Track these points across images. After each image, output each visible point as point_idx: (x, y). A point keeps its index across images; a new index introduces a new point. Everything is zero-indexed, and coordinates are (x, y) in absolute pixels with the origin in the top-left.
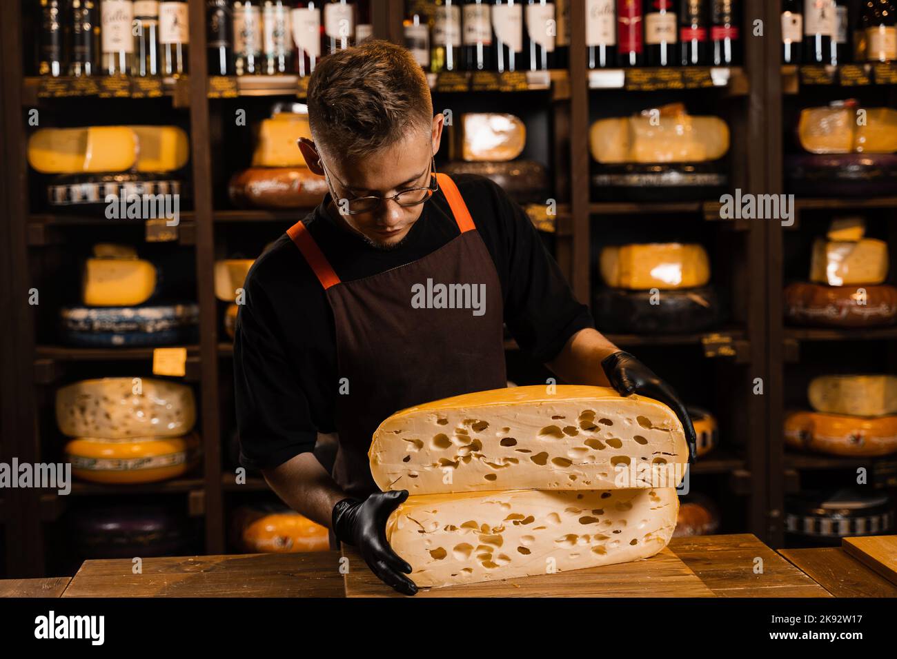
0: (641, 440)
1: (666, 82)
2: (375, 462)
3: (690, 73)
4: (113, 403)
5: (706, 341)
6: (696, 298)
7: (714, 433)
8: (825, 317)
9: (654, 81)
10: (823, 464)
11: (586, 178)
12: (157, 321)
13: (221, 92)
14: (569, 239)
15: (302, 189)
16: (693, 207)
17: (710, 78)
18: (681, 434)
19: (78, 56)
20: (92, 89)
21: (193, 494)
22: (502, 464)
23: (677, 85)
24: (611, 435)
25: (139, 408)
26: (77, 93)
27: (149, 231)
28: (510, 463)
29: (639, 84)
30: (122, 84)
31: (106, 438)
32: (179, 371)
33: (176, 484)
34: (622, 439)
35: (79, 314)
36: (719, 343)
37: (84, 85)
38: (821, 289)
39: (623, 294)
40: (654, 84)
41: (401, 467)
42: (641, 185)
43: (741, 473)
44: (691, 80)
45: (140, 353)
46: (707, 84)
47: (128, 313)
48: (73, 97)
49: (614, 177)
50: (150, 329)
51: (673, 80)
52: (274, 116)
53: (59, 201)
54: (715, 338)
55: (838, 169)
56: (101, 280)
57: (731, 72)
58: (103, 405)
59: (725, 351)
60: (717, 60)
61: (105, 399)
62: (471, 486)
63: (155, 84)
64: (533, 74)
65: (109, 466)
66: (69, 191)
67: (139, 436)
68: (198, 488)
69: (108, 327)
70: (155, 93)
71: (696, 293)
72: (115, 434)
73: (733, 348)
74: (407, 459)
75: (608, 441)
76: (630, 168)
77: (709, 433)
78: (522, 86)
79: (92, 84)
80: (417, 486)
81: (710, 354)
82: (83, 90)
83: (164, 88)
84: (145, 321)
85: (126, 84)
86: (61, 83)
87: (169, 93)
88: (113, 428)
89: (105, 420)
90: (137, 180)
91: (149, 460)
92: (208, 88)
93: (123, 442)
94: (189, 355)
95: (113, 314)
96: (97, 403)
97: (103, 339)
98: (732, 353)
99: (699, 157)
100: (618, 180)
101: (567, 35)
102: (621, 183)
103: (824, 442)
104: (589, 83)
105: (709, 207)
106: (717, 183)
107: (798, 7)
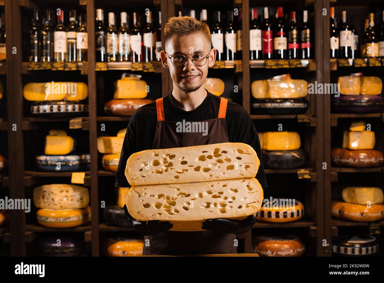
0: (239, 158)
1: (282, 65)
2: (127, 171)
3: (292, 61)
4: (55, 194)
5: (299, 172)
6: (295, 154)
7: (302, 210)
8: (349, 163)
9: (277, 65)
10: (348, 224)
11: (249, 105)
12: (74, 161)
13: (101, 68)
15: (133, 108)
16: (293, 117)
17: (301, 64)
18: (255, 155)
19: (44, 54)
20: (49, 67)
21: (87, 233)
22: (181, 171)
23: (287, 66)
24: (227, 157)
25: (66, 197)
26: (43, 69)
27: (70, 125)
28: (184, 171)
29: (271, 66)
30: (61, 65)
31: (52, 209)
32: (82, 182)
33: (80, 228)
34: (231, 159)
35: (43, 158)
36: (304, 173)
37: (46, 66)
38: (347, 151)
39: (264, 152)
40: (277, 66)
41: (138, 173)
42: (272, 107)
43: (313, 228)
44: (293, 65)
45: (66, 174)
46: (299, 66)
47: (62, 158)
48: (41, 70)
49: (261, 104)
50: (71, 165)
51: (285, 64)
52: (122, 78)
53: (35, 112)
54: (303, 171)
55: (354, 101)
56: (52, 144)
57: (309, 61)
58: (51, 195)
59: (307, 176)
60: (304, 57)
61: (52, 193)
62: (168, 181)
63: (74, 65)
64: (228, 61)
65: (53, 220)
66: (39, 108)
67: (65, 208)
68: (89, 230)
69: (54, 163)
70: (74, 69)
71: (295, 152)
72: (56, 207)
73: (310, 175)
74: (141, 170)
75: (225, 160)
76: (267, 100)
77: (300, 210)
78: (222, 67)
79: (49, 65)
80: (145, 181)
81: (300, 178)
82: (45, 67)
83: (78, 67)
84: (69, 161)
85: (63, 65)
86: (37, 65)
87: (80, 69)
88: (55, 205)
89: (52, 202)
90: (66, 104)
91: (69, 218)
92: (95, 66)
93: (59, 210)
94: (86, 175)
95: (56, 158)
96: (49, 194)
97: (52, 168)
98: (309, 177)
99: (296, 96)
100: (262, 105)
101: (242, 46)
102: (263, 107)
103: (349, 215)
104: (250, 65)
105: (300, 116)
106: (303, 107)
107: (337, 35)
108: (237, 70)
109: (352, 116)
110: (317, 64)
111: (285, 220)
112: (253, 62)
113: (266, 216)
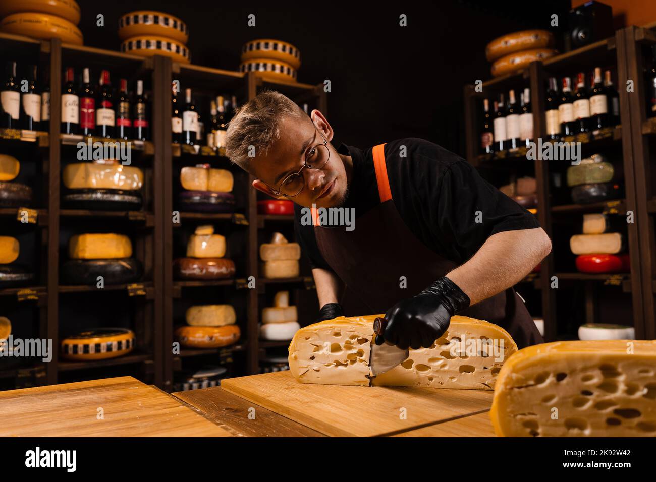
5: (129, 288)
6: (124, 264)
7: (133, 340)
8: (194, 274)
10: (194, 353)
14: (47, 227)
16: (122, 214)
36: (136, 289)
38: (192, 260)
39: (80, 262)
43: (148, 362)
54: (135, 286)
59: (140, 293)
64: (25, 131)
71: (124, 261)
73: (145, 291)
76: (86, 190)
77: (131, 340)
78: (17, 138)
81: (131, 295)
98: (144, 293)
99: (127, 188)
100: (78, 197)
101: (50, 114)
102: (80, 198)
103: (194, 341)
104: (61, 140)
105: (131, 213)
106: (136, 201)
107: (180, 116)
108: (42, 144)
109: (199, 216)
110: (155, 146)
111: (110, 355)
112: (65, 136)
113: (80, 352)
